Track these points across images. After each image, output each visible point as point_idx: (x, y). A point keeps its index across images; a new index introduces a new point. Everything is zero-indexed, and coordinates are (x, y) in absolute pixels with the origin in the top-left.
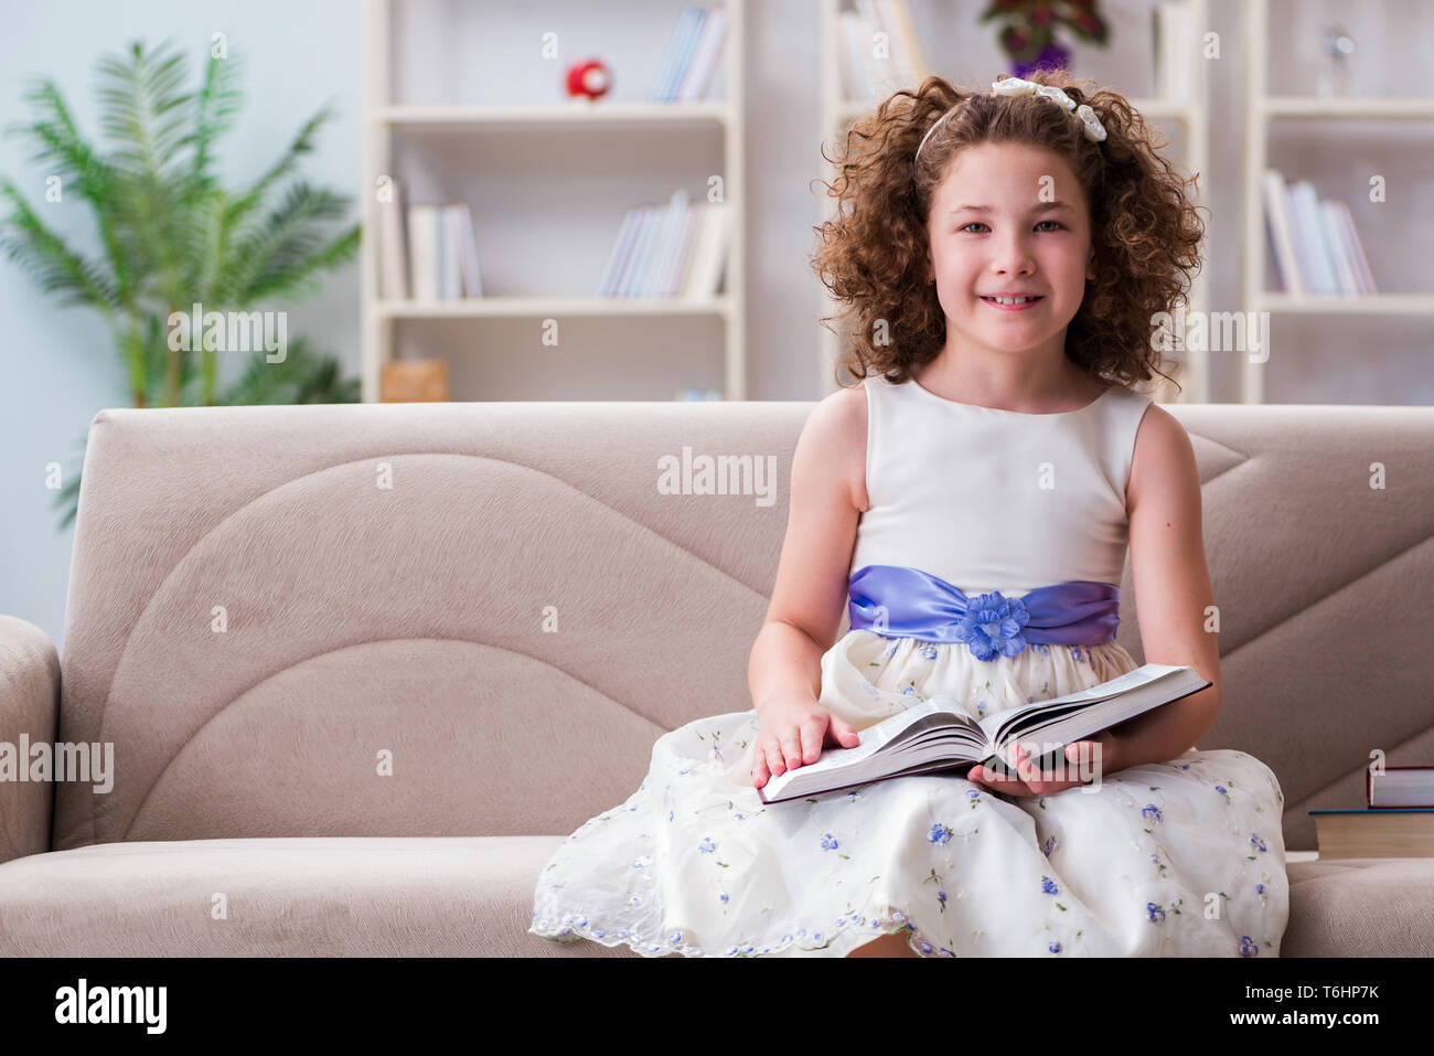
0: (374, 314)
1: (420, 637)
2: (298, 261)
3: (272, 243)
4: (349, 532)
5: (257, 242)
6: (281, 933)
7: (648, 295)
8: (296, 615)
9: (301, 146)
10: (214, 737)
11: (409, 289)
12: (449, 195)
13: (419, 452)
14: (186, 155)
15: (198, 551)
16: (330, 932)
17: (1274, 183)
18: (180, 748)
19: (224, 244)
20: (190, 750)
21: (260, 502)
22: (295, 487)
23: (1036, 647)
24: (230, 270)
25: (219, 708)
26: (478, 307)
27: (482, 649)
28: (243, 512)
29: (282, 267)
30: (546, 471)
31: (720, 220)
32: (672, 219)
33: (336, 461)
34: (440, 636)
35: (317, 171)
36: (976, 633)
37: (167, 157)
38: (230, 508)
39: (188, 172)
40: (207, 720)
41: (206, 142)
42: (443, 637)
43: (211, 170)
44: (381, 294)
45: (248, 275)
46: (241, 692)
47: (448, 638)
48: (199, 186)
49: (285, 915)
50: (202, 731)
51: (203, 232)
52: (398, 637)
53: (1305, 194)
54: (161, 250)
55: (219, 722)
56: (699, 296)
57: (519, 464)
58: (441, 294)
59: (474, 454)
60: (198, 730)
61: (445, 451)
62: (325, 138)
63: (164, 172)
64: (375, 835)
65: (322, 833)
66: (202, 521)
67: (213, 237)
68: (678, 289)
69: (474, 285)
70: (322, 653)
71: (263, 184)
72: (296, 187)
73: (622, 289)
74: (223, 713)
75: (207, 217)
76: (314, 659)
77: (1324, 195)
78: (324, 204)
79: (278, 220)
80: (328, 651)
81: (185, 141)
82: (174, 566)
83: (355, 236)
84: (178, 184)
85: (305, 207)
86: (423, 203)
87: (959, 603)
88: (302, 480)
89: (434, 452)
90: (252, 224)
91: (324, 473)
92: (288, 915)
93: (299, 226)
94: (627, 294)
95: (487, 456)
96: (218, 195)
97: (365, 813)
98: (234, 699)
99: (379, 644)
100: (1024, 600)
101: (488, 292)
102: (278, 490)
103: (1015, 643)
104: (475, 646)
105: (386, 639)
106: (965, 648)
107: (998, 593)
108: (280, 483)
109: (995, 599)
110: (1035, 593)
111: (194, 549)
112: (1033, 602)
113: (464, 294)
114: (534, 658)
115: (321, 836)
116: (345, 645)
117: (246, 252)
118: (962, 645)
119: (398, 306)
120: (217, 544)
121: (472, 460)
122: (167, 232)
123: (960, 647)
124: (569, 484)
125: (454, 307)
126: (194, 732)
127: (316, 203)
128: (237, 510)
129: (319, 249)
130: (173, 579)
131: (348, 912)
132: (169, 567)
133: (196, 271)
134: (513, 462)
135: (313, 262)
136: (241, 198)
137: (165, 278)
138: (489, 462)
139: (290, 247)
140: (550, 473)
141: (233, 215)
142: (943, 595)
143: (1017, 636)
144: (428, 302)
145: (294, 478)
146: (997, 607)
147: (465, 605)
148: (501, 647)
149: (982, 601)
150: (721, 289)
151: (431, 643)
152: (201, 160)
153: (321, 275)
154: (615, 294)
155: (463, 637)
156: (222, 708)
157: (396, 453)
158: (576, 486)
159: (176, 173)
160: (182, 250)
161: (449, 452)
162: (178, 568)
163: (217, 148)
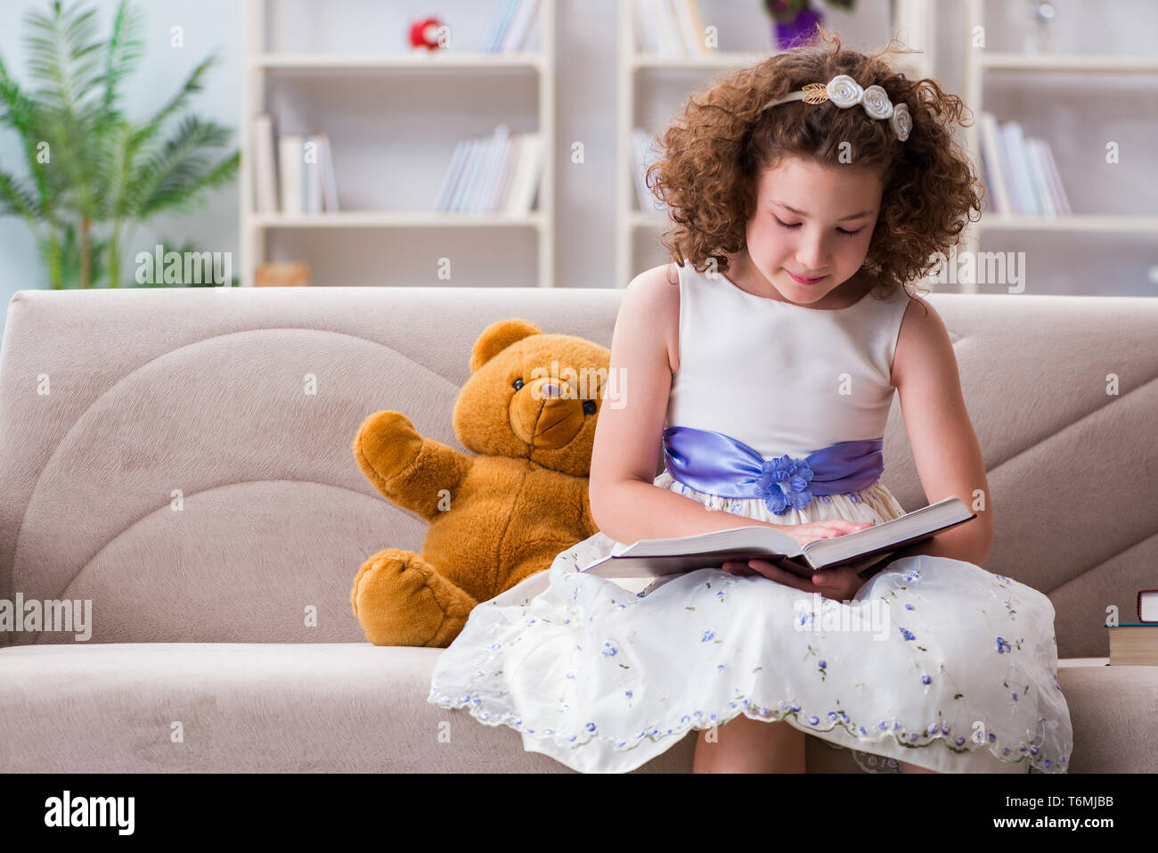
0: (250, 224)
1: (279, 479)
2: (189, 181)
3: (169, 165)
4: (221, 392)
5: (154, 164)
6: (159, 719)
7: (475, 210)
8: (177, 461)
9: (191, 86)
10: (108, 559)
11: (279, 205)
12: (312, 128)
13: (280, 327)
14: (97, 92)
15: (97, 407)
16: (200, 718)
17: (988, 123)
18: (80, 569)
19: (127, 166)
20: (88, 570)
21: (149, 366)
22: (177, 356)
23: (821, 498)
24: (132, 187)
25: (114, 536)
26: (335, 219)
27: (330, 489)
28: (133, 375)
29: (176, 185)
30: (383, 344)
31: (535, 150)
32: (496, 148)
33: (211, 334)
34: (295, 478)
35: (204, 107)
36: (771, 490)
37: (81, 95)
38: (123, 372)
39: (98, 106)
40: (103, 546)
41: (114, 81)
42: (298, 479)
43: (117, 105)
44: (256, 208)
45: (147, 191)
46: (131, 523)
47: (302, 480)
48: (107, 119)
49: (164, 704)
50: (98, 555)
51: (110, 155)
52: (261, 479)
53: (1014, 133)
54: (76, 170)
55: (112, 548)
56: (517, 212)
57: (362, 337)
58: (306, 209)
59: (325, 329)
60: (95, 554)
61: (301, 326)
62: (211, 80)
63: (78, 107)
64: (240, 641)
65: (197, 640)
66: (101, 383)
67: (119, 161)
68: (500, 204)
69: (332, 200)
70: (198, 491)
71: (160, 117)
72: (187, 121)
73: (454, 206)
74: (116, 539)
75: (114, 144)
76: (191, 497)
77: (1029, 134)
78: (211, 134)
79: (172, 147)
80: (203, 490)
81: (97, 81)
82: (76, 419)
83: (235, 160)
84: (89, 117)
85: (195, 136)
86: (292, 134)
87: (757, 464)
88: (183, 349)
89: (291, 327)
90: (150, 150)
91: (200, 344)
92: (166, 704)
93: (189, 152)
94: (457, 210)
95: (336, 331)
96: (123, 125)
97: (232, 623)
98: (125, 529)
99: (245, 485)
100: (808, 460)
101: (344, 207)
102: (163, 357)
103: (803, 495)
104: (325, 486)
105: (250, 480)
106: (762, 502)
107: (786, 457)
108: (164, 352)
109: (785, 462)
110: (815, 454)
111: (94, 405)
112: (815, 461)
113: (324, 208)
114: (373, 497)
115: (197, 642)
116: (217, 485)
117: (145, 173)
118: (760, 500)
119: (270, 218)
120: (112, 401)
121: (323, 334)
122: (81, 156)
123: (757, 502)
124: (403, 354)
125: (316, 219)
126: (92, 556)
127: (204, 133)
128: (129, 373)
129: (205, 172)
130: (76, 430)
131: (215, 702)
132: (73, 419)
133: (104, 189)
134: (357, 336)
135: (201, 182)
136: (141, 128)
137: (79, 194)
138: (337, 335)
139: (181, 169)
140: (387, 345)
141: (135, 142)
142: (744, 456)
143: (805, 490)
144: (294, 215)
145: (177, 348)
146: (788, 469)
147: (316, 452)
148: (346, 488)
149: (774, 464)
150: (535, 205)
151: (288, 484)
152: (109, 97)
153: (207, 192)
154: (448, 209)
155: (314, 479)
156: (115, 536)
157: (260, 328)
158: (408, 356)
159: (88, 107)
160: (93, 172)
161: (304, 328)
162: (81, 420)
163: (122, 87)
